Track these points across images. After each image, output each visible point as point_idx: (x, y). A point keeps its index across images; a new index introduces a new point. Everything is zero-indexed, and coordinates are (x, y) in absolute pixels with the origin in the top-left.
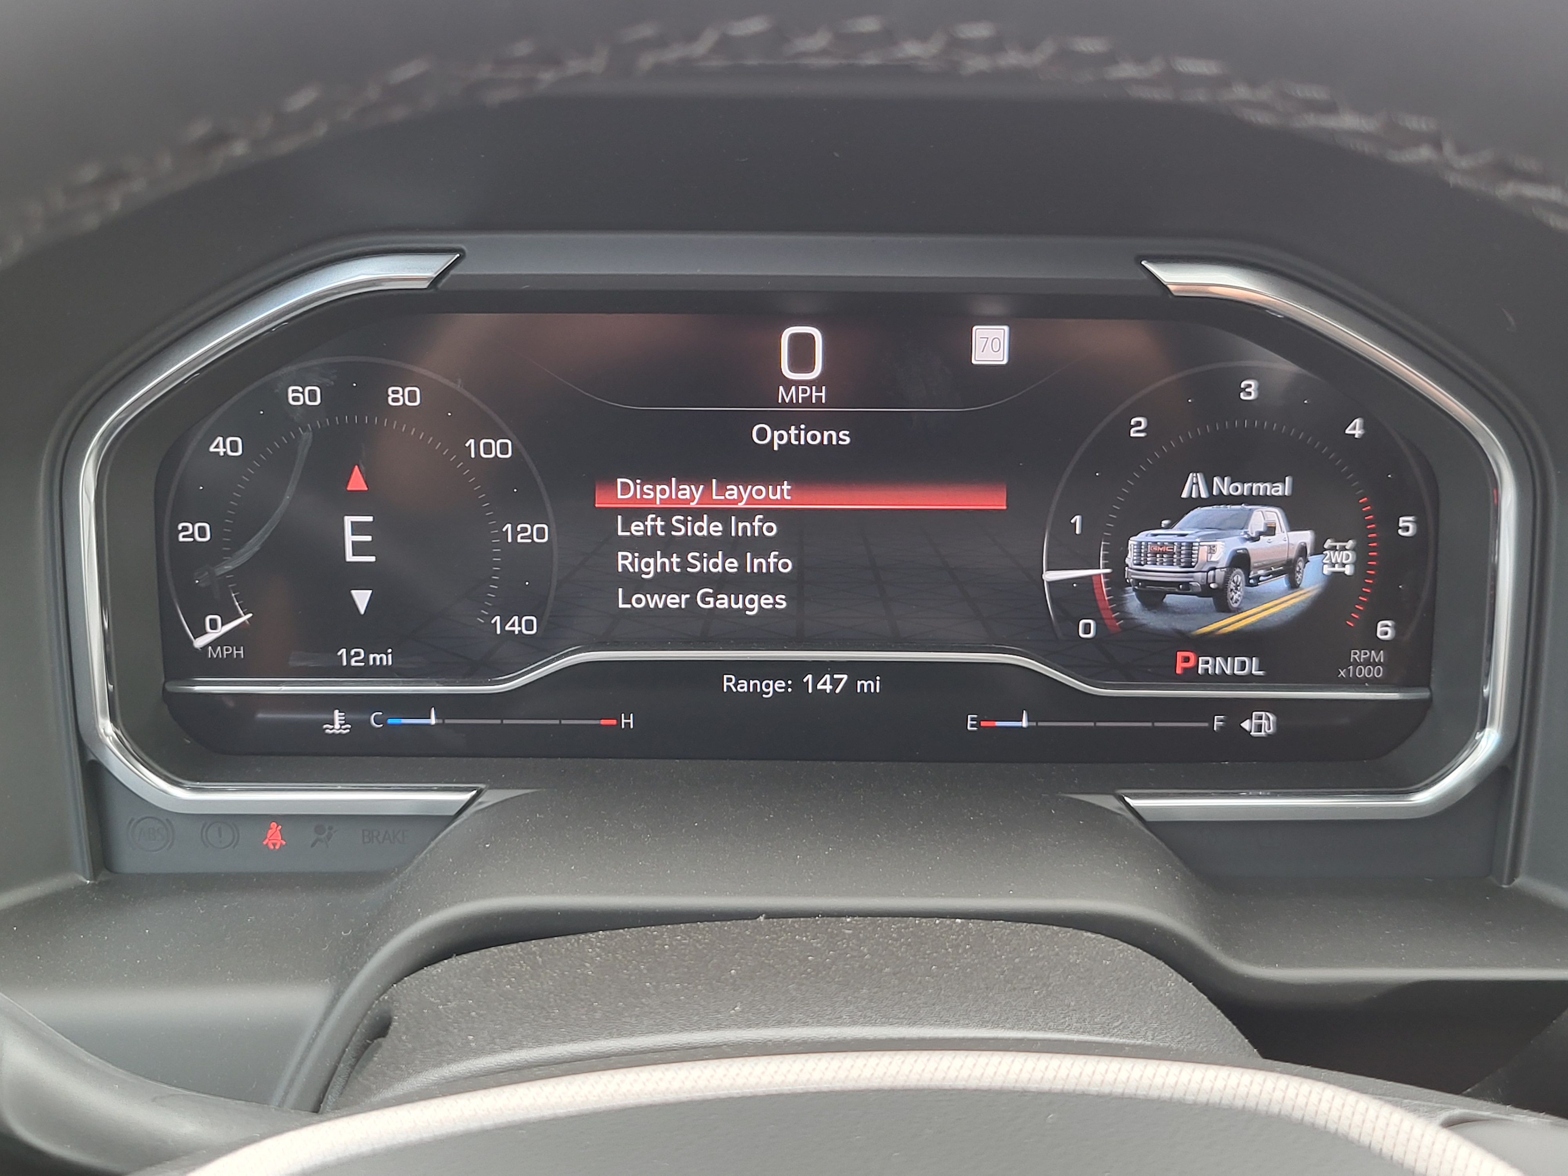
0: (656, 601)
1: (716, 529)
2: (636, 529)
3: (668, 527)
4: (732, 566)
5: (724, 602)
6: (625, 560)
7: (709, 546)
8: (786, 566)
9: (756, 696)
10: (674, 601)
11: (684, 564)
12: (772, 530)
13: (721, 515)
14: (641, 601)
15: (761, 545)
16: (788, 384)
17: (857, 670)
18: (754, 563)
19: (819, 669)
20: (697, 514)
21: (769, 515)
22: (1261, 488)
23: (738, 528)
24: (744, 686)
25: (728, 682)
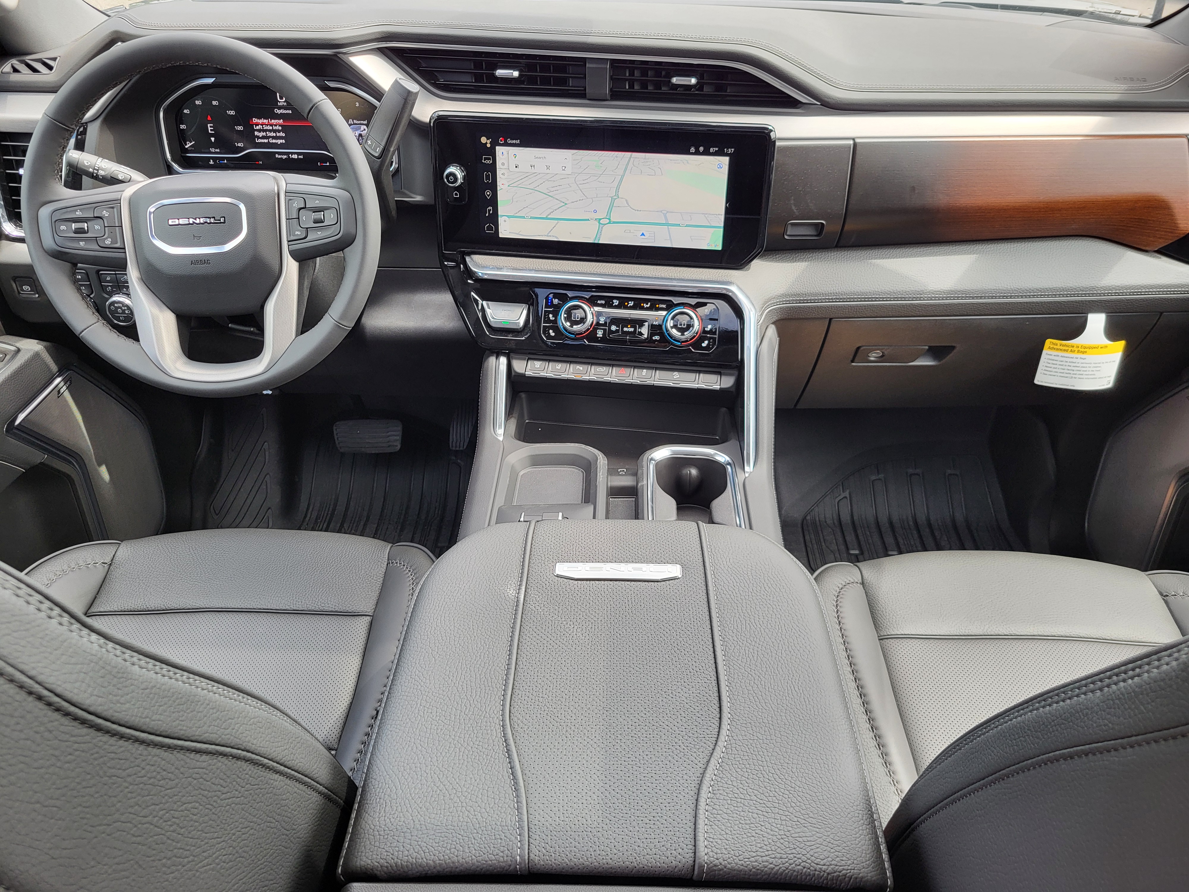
0: (263, 141)
1: (271, 128)
2: (258, 128)
3: (263, 127)
4: (274, 135)
5: (274, 141)
6: (256, 133)
7: (270, 131)
8: (284, 135)
9: (282, 158)
10: (266, 141)
11: (266, 134)
12: (280, 128)
13: (271, 125)
14: (260, 141)
15: (279, 131)
16: (280, 102)
17: (299, 154)
18: (278, 134)
19: (292, 153)
20: (267, 125)
21: (280, 126)
22: (362, 122)
23: (275, 128)
24: (280, 157)
25: (277, 156)
